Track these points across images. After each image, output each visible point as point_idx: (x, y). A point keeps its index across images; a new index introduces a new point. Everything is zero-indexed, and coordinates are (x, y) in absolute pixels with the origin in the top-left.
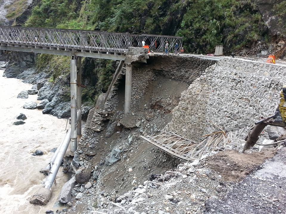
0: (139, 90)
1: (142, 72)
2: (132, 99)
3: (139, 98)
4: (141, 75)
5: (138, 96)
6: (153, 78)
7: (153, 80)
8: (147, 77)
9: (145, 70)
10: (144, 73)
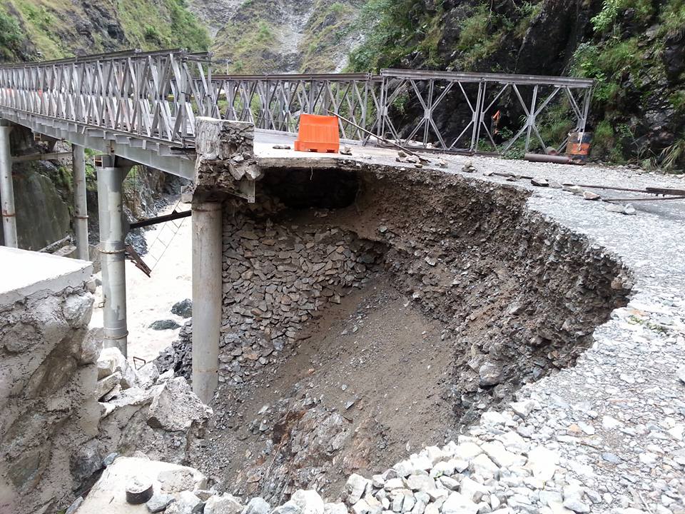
0: (265, 322)
1: (291, 243)
2: (219, 361)
3: (257, 365)
4: (282, 255)
5: (254, 355)
6: (350, 278)
7: (346, 286)
8: (316, 267)
9: (313, 234)
10: (298, 247)
